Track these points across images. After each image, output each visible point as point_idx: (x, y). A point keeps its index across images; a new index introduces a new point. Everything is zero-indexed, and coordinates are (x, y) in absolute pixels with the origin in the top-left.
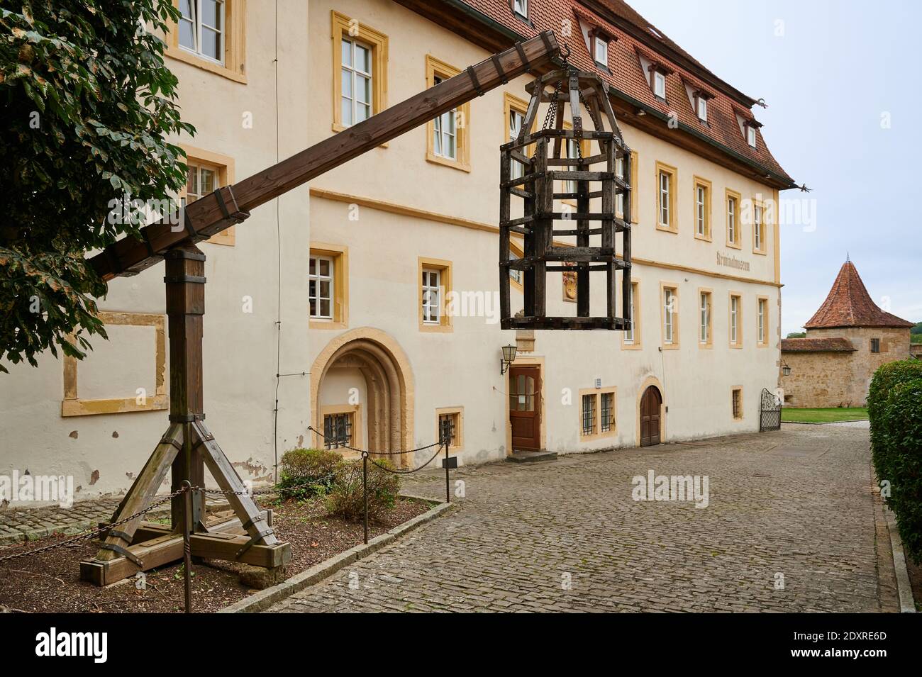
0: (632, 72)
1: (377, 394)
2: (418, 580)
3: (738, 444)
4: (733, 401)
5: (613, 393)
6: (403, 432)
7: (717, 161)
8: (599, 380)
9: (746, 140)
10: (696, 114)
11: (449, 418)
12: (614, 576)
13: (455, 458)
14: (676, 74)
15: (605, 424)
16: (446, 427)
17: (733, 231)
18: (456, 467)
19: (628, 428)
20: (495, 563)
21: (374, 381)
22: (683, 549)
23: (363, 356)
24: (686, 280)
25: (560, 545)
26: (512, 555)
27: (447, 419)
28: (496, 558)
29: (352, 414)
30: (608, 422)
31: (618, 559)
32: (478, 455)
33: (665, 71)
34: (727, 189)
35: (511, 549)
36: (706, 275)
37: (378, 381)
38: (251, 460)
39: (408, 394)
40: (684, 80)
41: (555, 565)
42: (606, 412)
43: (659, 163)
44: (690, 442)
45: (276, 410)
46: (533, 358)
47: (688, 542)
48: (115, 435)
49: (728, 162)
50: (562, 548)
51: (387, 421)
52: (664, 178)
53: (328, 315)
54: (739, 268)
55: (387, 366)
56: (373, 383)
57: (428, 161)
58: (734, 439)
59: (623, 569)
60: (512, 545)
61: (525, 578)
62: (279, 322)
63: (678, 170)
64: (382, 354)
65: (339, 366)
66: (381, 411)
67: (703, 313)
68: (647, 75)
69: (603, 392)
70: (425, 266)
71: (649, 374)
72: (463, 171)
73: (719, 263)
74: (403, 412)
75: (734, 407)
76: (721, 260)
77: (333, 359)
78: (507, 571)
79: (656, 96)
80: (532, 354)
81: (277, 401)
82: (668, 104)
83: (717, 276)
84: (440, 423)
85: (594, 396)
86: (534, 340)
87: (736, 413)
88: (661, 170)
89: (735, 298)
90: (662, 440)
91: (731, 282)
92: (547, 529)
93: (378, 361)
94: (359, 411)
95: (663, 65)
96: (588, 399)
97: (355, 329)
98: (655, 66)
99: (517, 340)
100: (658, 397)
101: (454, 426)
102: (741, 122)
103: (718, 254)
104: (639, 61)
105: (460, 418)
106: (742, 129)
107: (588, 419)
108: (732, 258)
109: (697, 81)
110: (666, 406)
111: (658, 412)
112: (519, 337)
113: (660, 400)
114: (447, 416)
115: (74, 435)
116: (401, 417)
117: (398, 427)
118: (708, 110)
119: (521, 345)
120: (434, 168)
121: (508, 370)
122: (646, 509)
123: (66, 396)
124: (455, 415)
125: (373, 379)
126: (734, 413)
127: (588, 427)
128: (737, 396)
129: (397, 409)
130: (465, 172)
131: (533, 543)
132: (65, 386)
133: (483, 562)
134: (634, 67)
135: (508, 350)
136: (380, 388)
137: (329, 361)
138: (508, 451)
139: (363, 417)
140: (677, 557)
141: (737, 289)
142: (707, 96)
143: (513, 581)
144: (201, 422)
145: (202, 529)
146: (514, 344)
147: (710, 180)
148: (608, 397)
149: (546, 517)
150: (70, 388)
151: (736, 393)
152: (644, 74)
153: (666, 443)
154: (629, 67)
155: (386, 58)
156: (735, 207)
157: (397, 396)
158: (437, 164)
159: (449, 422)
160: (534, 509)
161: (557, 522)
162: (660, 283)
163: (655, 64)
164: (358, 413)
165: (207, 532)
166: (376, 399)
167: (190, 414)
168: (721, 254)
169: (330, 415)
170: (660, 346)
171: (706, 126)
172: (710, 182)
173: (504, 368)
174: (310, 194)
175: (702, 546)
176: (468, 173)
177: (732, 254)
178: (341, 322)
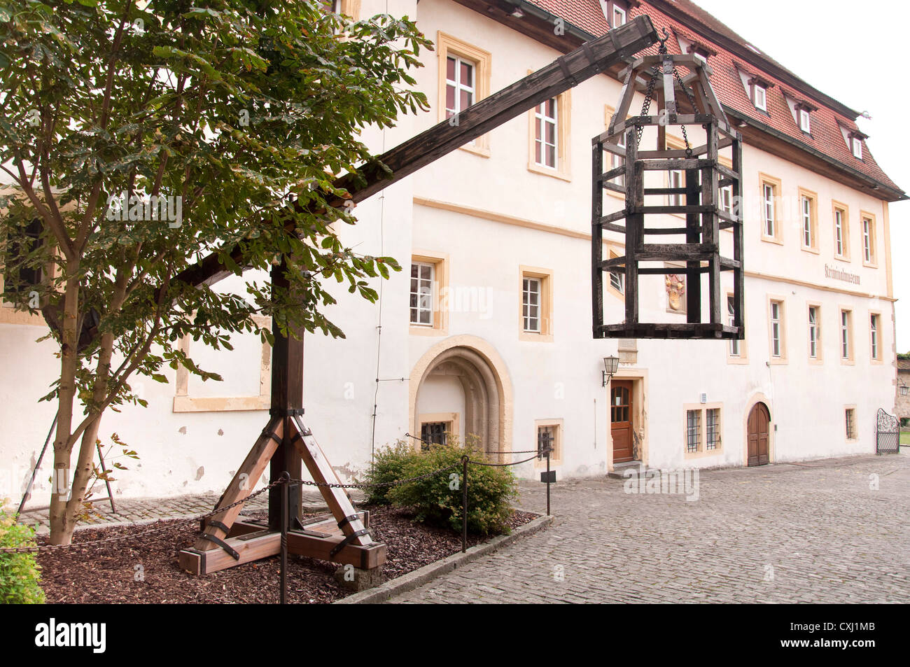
0: (732, 86)
1: (475, 404)
2: (521, 592)
3: (853, 467)
4: (847, 421)
5: (719, 409)
6: (501, 443)
7: (823, 173)
8: (704, 395)
9: (852, 152)
10: (799, 126)
11: (549, 431)
12: (732, 597)
13: (554, 472)
14: (776, 88)
15: (710, 441)
16: (545, 440)
17: (841, 244)
18: (555, 481)
19: (734, 447)
20: (602, 578)
21: (473, 390)
22: (808, 573)
23: (461, 364)
24: (793, 293)
25: (670, 563)
26: (619, 571)
27: (547, 431)
28: (602, 574)
29: (449, 423)
30: (714, 439)
31: (735, 579)
32: (579, 470)
33: (764, 84)
34: (833, 201)
35: (617, 565)
36: (814, 288)
37: (476, 390)
38: (348, 464)
39: (507, 405)
40: (785, 94)
41: (666, 583)
42: (711, 429)
43: (762, 174)
44: (801, 463)
45: (375, 415)
46: (636, 370)
47: (811, 566)
48: (221, 433)
49: (833, 173)
50: (672, 566)
51: (484, 432)
52: (768, 189)
53: (429, 322)
54: (849, 281)
55: (487, 376)
56: (472, 392)
57: (529, 171)
58: (848, 462)
59: (742, 591)
60: (618, 560)
61: (636, 596)
62: (380, 327)
63: (782, 181)
64: (481, 363)
65: (437, 373)
66: (479, 420)
67: (812, 329)
68: (747, 88)
69: (709, 408)
70: (525, 274)
71: (756, 390)
72: (563, 180)
73: (827, 275)
74: (501, 423)
75: (847, 427)
76: (830, 273)
77: (432, 366)
78: (616, 588)
79: (757, 109)
80: (635, 366)
81: (376, 406)
82: (770, 116)
83: (825, 289)
84: (539, 435)
85: (699, 411)
86: (636, 352)
87: (850, 434)
88: (764, 181)
89: (845, 314)
90: (771, 460)
91: (841, 296)
92: (654, 546)
93: (477, 369)
94: (457, 419)
95: (763, 79)
96: (693, 415)
97: (454, 336)
98: (755, 79)
99: (619, 351)
100: (766, 415)
101: (553, 439)
102: (845, 133)
103: (826, 266)
104: (738, 75)
105: (559, 431)
106: (847, 141)
107: (692, 435)
108: (841, 271)
109: (798, 95)
110: (775, 424)
111: (766, 430)
112: (622, 348)
113: (768, 417)
114: (546, 428)
115: (183, 430)
116: (500, 427)
117: (496, 438)
118: (810, 122)
119: (623, 357)
120: (535, 176)
121: (610, 382)
122: (760, 529)
123: (177, 392)
124: (555, 428)
125: (472, 388)
126: (847, 434)
127: (692, 444)
128: (850, 415)
129: (495, 419)
130: (567, 181)
131: (640, 560)
132: (177, 382)
133: (588, 577)
134: (734, 81)
135: (610, 361)
136: (478, 397)
137: (428, 367)
138: (609, 467)
139: (460, 425)
140: (800, 581)
141: (848, 303)
142: (808, 109)
143: (623, 598)
144: (300, 416)
145: (298, 526)
146: (616, 355)
147: (815, 191)
148: (713, 413)
149: (653, 534)
150: (181, 385)
151: (849, 412)
152: (744, 88)
153: (776, 464)
154: (728, 81)
155: (488, 74)
156: (842, 219)
157: (495, 406)
158: (538, 173)
159: (549, 434)
160: (640, 526)
161: (665, 539)
162: (767, 295)
163: (755, 77)
164: (455, 422)
165: (303, 530)
166: (474, 408)
167: (290, 408)
168: (829, 267)
169: (427, 424)
170: (768, 361)
171: (809, 138)
172: (815, 194)
173: (606, 380)
174: (414, 202)
175: (829, 571)
176: (569, 182)
177: (840, 267)
178: (441, 329)
